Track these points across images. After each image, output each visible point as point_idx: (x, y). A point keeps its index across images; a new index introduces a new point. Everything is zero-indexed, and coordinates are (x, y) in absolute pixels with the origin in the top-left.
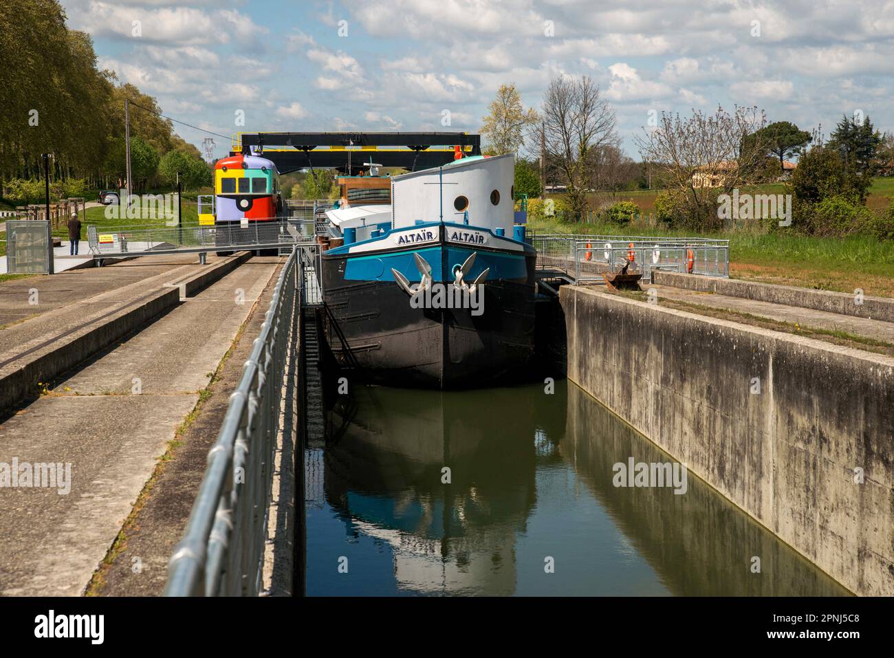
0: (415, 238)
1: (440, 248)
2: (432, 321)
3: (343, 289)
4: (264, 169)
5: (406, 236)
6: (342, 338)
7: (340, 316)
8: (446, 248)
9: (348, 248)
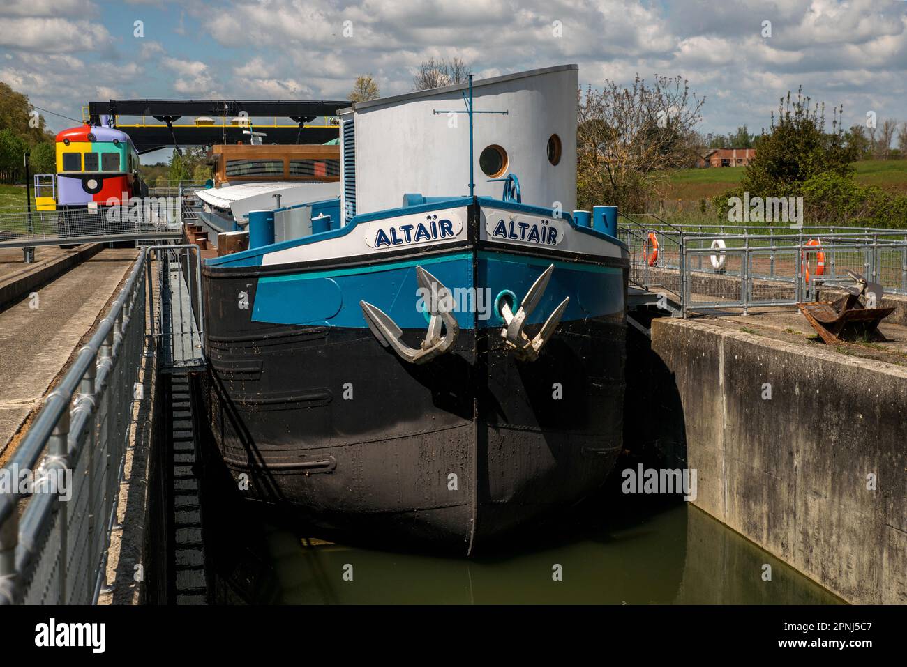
0: (413, 233)
1: (470, 256)
2: (452, 415)
3: (250, 340)
4: (116, 143)
5: (393, 230)
6: (249, 443)
7: (244, 397)
8: (481, 255)
9: (260, 255)
